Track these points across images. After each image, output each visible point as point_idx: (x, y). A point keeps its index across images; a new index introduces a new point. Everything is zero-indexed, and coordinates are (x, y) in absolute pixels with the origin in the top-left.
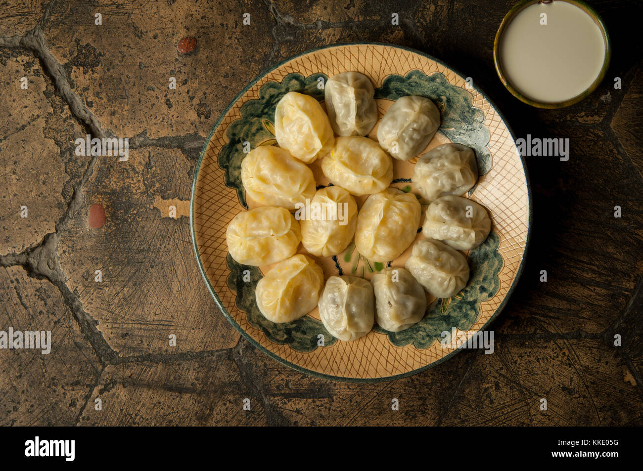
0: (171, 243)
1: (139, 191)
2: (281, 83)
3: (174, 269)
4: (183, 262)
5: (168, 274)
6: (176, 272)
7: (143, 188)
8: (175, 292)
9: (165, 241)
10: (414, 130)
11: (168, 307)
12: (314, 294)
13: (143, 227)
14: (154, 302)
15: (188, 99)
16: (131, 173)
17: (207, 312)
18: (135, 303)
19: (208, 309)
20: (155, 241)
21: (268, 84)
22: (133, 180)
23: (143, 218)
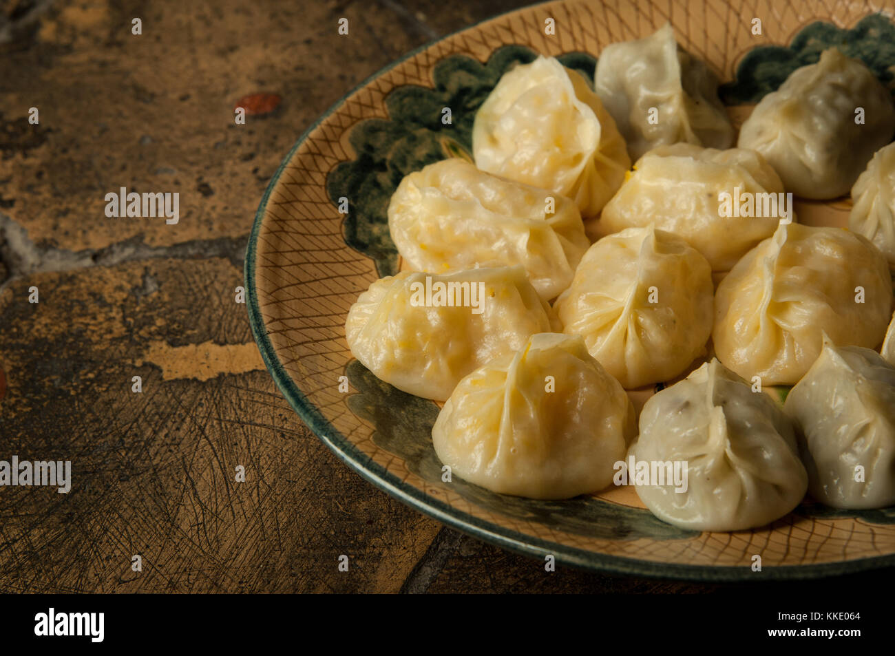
0: (185, 426)
1: (109, 336)
2: (485, 64)
3: (188, 478)
4: (215, 463)
5: (171, 490)
6: (193, 485)
7: (119, 329)
8: (185, 527)
9: (169, 424)
10: (836, 87)
11: (161, 562)
12: (612, 425)
13: (109, 403)
14: (117, 553)
15: (253, 181)
16: (92, 307)
17: (279, 566)
18: (61, 560)
19: (283, 560)
20: (139, 427)
21: (454, 60)
22: (94, 318)
23: (111, 385)
